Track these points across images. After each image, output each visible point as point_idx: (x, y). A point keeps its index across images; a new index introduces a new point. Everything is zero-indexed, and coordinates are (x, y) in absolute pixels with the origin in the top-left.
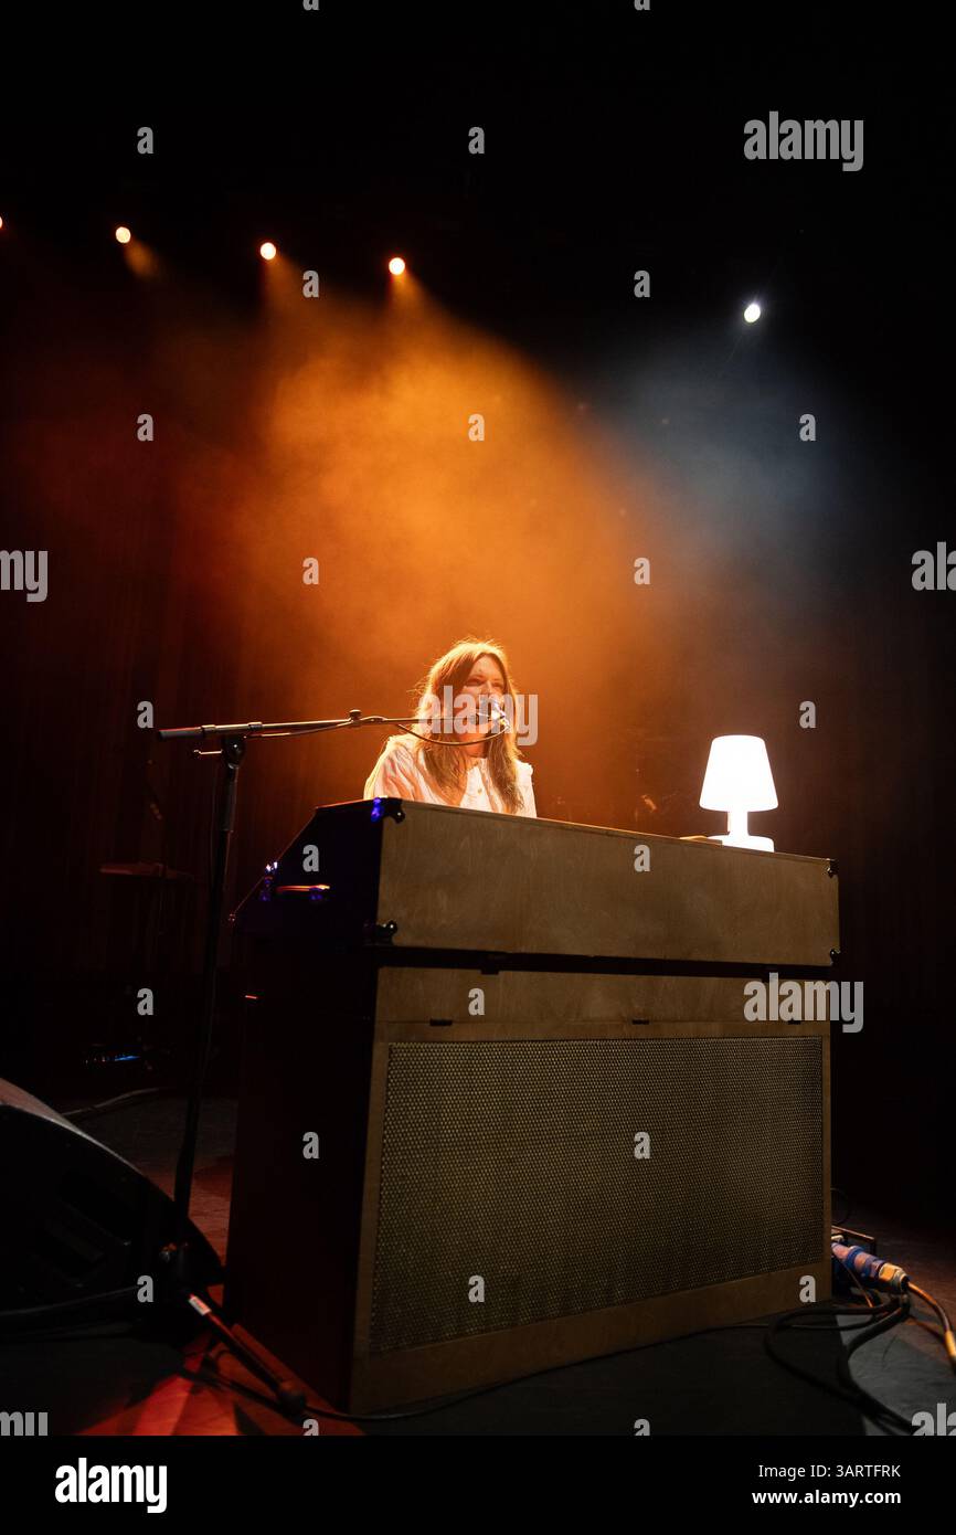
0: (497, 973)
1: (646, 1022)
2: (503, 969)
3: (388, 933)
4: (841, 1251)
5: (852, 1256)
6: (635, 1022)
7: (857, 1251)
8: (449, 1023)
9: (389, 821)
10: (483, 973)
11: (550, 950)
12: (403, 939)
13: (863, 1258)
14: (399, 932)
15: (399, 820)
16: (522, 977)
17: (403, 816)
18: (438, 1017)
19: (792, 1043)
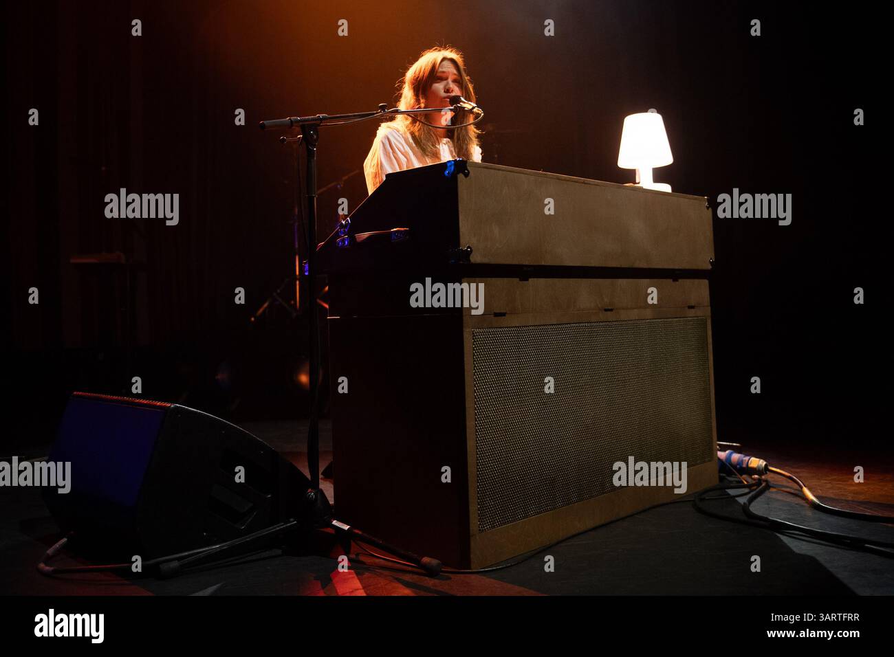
0: (527, 280)
1: (611, 310)
2: (531, 278)
3: (467, 254)
4: (722, 455)
5: (729, 458)
6: (606, 310)
7: (731, 454)
8: (503, 314)
9: (461, 176)
10: (520, 280)
11: (557, 263)
12: (476, 258)
13: (736, 457)
14: (473, 253)
15: (467, 175)
16: (542, 282)
17: (469, 172)
18: (498, 311)
19: (690, 321)
